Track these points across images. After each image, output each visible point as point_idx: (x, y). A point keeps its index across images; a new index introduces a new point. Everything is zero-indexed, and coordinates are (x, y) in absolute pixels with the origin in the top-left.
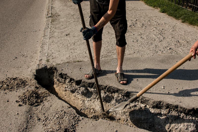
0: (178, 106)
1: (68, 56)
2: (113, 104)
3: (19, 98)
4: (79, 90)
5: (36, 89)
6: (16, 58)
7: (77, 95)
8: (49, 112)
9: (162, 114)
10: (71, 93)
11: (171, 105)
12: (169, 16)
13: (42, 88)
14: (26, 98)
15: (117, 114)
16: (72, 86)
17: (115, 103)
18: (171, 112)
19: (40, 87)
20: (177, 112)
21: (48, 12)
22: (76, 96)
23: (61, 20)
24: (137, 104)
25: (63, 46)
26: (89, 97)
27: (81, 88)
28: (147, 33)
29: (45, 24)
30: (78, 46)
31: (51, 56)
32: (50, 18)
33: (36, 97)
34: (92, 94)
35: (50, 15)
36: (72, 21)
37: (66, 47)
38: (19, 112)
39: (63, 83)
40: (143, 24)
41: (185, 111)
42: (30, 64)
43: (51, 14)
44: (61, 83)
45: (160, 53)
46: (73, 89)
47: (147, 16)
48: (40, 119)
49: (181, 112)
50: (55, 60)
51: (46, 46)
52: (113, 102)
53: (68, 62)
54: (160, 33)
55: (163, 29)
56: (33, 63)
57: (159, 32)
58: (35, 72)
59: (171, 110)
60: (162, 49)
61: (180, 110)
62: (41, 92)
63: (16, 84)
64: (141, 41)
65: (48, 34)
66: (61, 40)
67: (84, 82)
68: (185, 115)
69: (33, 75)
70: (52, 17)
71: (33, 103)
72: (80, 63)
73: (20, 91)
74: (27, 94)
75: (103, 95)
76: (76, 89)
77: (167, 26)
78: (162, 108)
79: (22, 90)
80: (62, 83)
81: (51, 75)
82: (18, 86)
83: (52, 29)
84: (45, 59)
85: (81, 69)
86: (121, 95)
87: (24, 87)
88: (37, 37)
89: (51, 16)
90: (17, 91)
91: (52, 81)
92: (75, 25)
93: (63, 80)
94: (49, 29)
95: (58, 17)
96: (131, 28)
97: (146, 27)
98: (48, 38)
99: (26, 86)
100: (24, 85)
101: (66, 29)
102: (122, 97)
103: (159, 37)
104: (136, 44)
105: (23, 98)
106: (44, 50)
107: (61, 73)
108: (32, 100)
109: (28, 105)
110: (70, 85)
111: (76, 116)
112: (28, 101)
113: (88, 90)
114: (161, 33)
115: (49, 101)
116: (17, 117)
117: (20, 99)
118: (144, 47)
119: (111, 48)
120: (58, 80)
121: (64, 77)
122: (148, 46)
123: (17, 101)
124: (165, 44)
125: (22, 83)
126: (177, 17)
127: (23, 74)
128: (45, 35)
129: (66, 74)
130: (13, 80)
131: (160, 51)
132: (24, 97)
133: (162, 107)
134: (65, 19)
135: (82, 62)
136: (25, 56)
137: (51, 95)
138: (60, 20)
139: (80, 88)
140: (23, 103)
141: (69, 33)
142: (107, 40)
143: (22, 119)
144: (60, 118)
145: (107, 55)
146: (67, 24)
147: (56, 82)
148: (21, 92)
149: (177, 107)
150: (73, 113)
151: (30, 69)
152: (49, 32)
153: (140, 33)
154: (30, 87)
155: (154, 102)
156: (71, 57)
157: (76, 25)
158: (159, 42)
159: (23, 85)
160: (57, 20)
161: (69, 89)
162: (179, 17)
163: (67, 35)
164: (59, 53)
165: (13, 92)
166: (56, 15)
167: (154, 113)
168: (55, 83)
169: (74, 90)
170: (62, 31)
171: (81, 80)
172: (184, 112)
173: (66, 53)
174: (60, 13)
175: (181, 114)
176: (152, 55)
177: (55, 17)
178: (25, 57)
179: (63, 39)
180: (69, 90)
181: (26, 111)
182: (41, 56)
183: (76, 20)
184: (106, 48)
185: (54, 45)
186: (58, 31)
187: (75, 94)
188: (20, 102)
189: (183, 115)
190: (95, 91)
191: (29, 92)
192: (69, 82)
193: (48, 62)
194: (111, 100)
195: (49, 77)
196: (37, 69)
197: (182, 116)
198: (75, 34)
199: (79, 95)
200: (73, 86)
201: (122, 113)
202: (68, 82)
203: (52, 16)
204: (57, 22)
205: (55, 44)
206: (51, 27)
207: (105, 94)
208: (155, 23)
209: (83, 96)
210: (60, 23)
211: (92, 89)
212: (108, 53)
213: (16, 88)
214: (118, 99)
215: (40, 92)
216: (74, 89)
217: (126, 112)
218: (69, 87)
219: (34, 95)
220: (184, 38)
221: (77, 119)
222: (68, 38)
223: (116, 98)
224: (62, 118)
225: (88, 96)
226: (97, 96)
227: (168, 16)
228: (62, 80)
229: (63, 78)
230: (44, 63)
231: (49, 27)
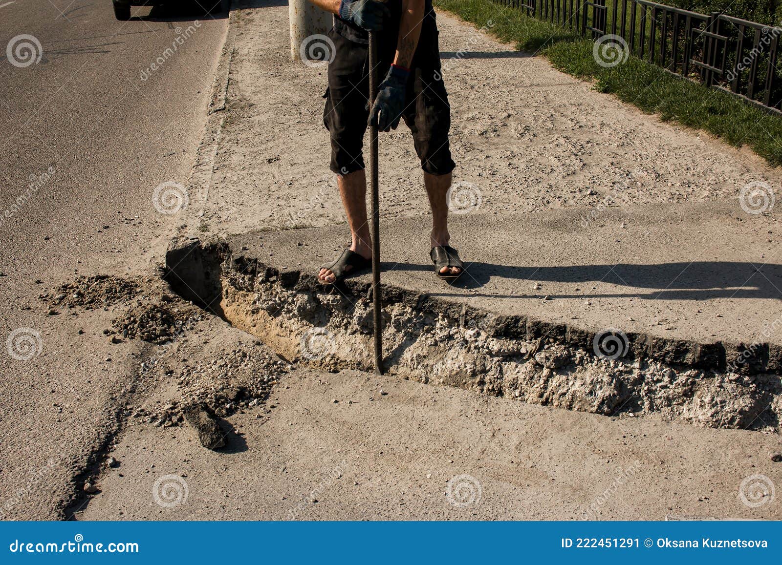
0: (565, 327)
1: (266, 214)
2: (388, 337)
3: (115, 325)
4: (293, 302)
5: (166, 302)
6: (107, 227)
7: (286, 320)
8: (199, 357)
9: (524, 354)
10: (271, 318)
11: (546, 325)
12: (623, 101)
13: (183, 301)
14: (135, 322)
15: (399, 367)
16: (272, 294)
17: (394, 335)
18: (546, 347)
19: (177, 297)
20: (563, 347)
21: (215, 96)
22: (284, 326)
23: (256, 119)
24: (455, 331)
25: (255, 191)
26: (320, 324)
27: (299, 296)
28: (535, 153)
29: (204, 132)
30: (301, 191)
31: (216, 215)
32: (220, 114)
33: (162, 319)
34: (331, 314)
35: (221, 105)
36: (292, 123)
37: (266, 192)
38: (113, 357)
39: (248, 291)
40: (527, 129)
41: (585, 340)
42: (150, 242)
43: (224, 102)
44: (241, 292)
45: (556, 204)
46: (275, 301)
47: (548, 102)
48: (172, 372)
49: (576, 346)
50: (227, 227)
51: (201, 191)
52: (388, 333)
53: (264, 230)
54: (575, 152)
55: (588, 142)
56: (158, 240)
57: (573, 150)
58: (164, 261)
59: (549, 342)
60: (568, 196)
61: (571, 339)
62: (178, 311)
63: (104, 289)
64: (507, 174)
65: (210, 159)
66: (251, 175)
67: (307, 276)
68: (587, 355)
69: (158, 270)
70: (229, 111)
71: (155, 334)
72: (302, 231)
73: (117, 310)
74: (139, 313)
75: (361, 312)
76: (284, 302)
77: (606, 132)
78: (522, 338)
79: (122, 307)
80: (244, 292)
81: (212, 270)
82: (112, 295)
83: (226, 145)
84: (196, 223)
85: (300, 247)
86: (411, 307)
87: (130, 299)
88: (176, 172)
89: (224, 109)
90: (109, 308)
91: (216, 288)
92: (302, 133)
93: (247, 277)
94: (216, 147)
95: (247, 109)
96: (486, 138)
97: (534, 135)
98: (209, 170)
99: (134, 296)
100: (130, 293)
101: (270, 144)
102: (414, 313)
103: (568, 162)
104: (489, 182)
105: (127, 322)
106: (196, 201)
107: (242, 258)
108: (152, 328)
109: (139, 339)
110: (267, 290)
111: (275, 363)
112: (139, 329)
113: (318, 301)
114: (580, 153)
115: (201, 331)
116: (107, 366)
117: (117, 326)
118: (510, 190)
119: (405, 193)
120: (233, 282)
121: (250, 269)
122: (526, 186)
123: (106, 332)
124: (581, 180)
125: (125, 287)
126: (646, 106)
127: (126, 268)
128: (202, 161)
129: (256, 261)
130: (96, 281)
131: (557, 200)
132: (129, 318)
133: (521, 333)
134: (270, 115)
135: (306, 230)
136: (133, 222)
137: (209, 317)
138: (254, 118)
139: (295, 295)
140: (125, 336)
141: (277, 154)
142: (396, 173)
143: (120, 371)
144: (229, 366)
145: (387, 212)
146: (276, 130)
147: (227, 291)
148: (119, 310)
149: (562, 329)
150: (267, 357)
151: (148, 256)
152: (214, 153)
153: (509, 153)
154: (147, 298)
155: (499, 320)
156: (276, 217)
157: (304, 132)
158: (564, 177)
159: (126, 294)
160: (242, 120)
161: (263, 303)
162: (653, 104)
163: (270, 161)
164: (241, 207)
165: (95, 312)
166: (243, 103)
167: (500, 350)
168: (224, 292)
169: (279, 305)
170: (256, 149)
171: (299, 272)
172: (582, 346)
173: (262, 207)
174: (254, 99)
175: (577, 353)
176: (530, 209)
177: (239, 110)
178: (134, 225)
179: (256, 171)
180: (264, 306)
181: (133, 354)
182: (185, 216)
183: (308, 118)
184: (390, 194)
185: (226, 188)
186: (244, 150)
187: (280, 318)
188: (118, 334)
189: (580, 355)
190: (338, 300)
191: (144, 307)
192: (262, 282)
193: (203, 231)
194: (384, 328)
195: (207, 274)
196: (170, 250)
197: (578, 356)
198: (299, 157)
199: (292, 321)
200: (274, 293)
201: (412, 360)
202: (260, 283)
203: (227, 106)
204: (241, 125)
205: (230, 185)
206: (223, 139)
207: (365, 309)
208: (570, 124)
209: (305, 322)
210: (251, 127)
211: (330, 297)
212: (393, 206)
213: (106, 301)
214: (401, 321)
215: (176, 310)
216: (278, 302)
217: (425, 357)
218: (263, 298)
219: (159, 315)
220: (650, 165)
221: (278, 368)
222: (273, 169)
223: (396, 318)
224: (234, 366)
225: (320, 322)
226: (343, 320)
227: (619, 102)
228: (243, 278)
229: (246, 273)
230: (192, 233)
231: (216, 140)
